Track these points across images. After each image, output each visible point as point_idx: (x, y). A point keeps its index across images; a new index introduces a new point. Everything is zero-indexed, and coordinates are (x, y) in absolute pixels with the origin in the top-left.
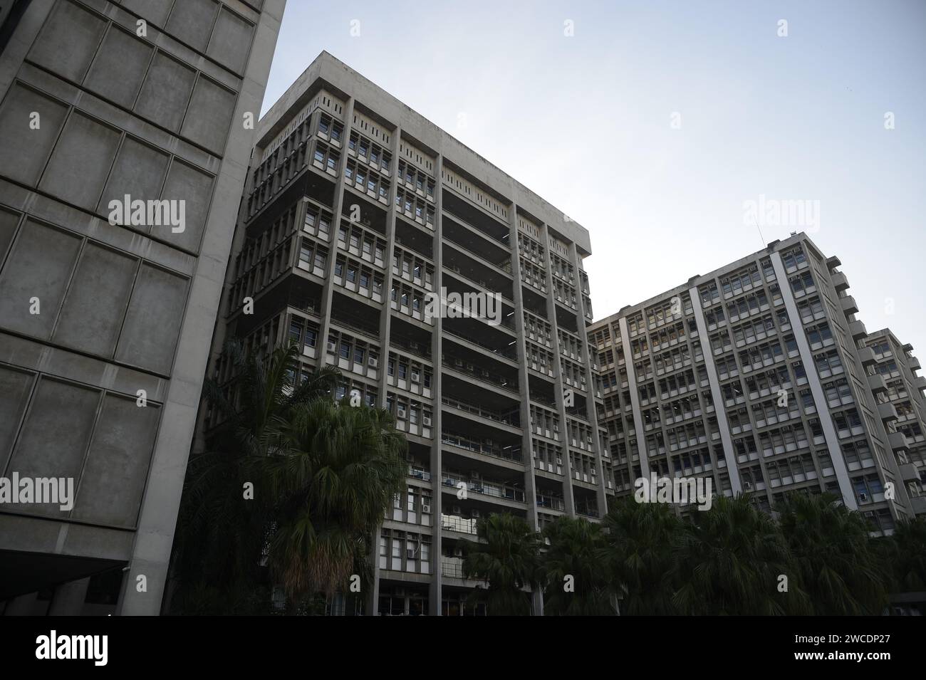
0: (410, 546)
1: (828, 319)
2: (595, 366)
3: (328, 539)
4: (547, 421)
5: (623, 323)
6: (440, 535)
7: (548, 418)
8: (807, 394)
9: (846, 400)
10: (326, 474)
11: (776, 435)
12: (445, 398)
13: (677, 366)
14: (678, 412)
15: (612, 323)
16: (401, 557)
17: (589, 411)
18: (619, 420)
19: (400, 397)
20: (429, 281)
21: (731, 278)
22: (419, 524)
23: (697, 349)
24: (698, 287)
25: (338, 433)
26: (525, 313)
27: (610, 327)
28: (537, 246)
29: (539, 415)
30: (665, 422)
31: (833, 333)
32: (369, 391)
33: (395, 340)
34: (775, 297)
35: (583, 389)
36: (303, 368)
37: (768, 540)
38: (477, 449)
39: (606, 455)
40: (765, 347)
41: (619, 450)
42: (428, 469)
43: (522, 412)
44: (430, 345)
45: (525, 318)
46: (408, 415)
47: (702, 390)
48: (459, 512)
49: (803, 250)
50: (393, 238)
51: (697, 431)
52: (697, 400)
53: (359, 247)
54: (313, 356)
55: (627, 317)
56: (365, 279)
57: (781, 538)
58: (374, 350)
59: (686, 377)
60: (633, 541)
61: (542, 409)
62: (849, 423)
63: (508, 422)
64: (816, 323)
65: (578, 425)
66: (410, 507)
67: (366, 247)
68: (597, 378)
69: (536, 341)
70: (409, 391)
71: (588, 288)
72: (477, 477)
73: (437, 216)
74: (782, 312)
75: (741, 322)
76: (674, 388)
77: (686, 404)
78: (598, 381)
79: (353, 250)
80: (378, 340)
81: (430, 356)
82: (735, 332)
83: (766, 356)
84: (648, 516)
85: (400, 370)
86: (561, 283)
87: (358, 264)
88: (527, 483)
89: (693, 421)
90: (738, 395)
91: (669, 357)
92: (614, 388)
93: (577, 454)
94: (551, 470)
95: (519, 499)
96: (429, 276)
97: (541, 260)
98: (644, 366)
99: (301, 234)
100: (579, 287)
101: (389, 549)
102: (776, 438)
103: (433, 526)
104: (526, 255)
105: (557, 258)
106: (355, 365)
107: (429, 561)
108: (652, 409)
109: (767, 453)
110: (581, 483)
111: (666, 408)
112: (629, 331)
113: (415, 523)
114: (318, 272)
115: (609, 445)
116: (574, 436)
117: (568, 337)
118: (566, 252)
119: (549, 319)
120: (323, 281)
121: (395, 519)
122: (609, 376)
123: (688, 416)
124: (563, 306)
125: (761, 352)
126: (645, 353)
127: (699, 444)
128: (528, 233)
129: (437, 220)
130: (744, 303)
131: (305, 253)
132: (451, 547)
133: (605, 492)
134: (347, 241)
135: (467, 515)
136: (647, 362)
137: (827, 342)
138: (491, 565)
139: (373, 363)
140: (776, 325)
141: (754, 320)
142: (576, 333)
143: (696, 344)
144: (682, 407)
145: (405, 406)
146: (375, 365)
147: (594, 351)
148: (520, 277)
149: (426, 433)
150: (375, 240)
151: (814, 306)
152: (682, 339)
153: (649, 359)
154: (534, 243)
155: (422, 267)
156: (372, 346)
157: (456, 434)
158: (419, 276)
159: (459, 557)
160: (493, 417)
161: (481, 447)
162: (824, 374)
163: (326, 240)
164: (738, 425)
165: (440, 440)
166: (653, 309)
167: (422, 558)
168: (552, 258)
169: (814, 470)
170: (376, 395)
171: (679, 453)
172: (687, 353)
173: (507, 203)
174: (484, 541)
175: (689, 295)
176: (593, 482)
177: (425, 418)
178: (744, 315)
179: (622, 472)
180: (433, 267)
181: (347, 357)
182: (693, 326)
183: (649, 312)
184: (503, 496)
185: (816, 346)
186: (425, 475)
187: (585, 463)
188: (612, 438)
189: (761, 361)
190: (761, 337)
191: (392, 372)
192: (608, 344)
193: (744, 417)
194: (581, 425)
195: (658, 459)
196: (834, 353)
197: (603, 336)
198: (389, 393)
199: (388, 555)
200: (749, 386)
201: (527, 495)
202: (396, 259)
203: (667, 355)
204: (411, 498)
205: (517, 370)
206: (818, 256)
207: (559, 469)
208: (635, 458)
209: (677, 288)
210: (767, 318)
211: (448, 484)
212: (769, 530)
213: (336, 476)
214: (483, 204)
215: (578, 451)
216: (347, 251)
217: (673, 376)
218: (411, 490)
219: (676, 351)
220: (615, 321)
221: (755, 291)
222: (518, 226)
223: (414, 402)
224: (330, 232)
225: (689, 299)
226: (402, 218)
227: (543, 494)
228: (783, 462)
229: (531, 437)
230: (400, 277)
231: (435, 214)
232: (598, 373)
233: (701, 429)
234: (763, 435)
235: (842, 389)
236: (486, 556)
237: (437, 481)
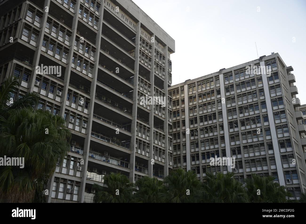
0: (69, 187)
1: (283, 96)
2: (170, 106)
3: (21, 181)
4: (144, 131)
5: (186, 87)
6: (85, 182)
7: (145, 129)
8: (268, 130)
9: (286, 135)
10: (23, 147)
11: (251, 148)
12: (95, 114)
13: (209, 110)
14: (207, 132)
15: (181, 87)
16: (64, 192)
17: (165, 128)
18: (179, 134)
19: (72, 112)
20: (93, 56)
21: (240, 71)
22: (75, 176)
23: (219, 103)
24: (224, 74)
25: (32, 126)
26: (139, 77)
27: (180, 88)
28: (149, 45)
29: (141, 127)
30: (200, 136)
31: (284, 102)
32: (56, 107)
33: (72, 83)
34: (259, 83)
35: (163, 117)
36: (20, 93)
37: (240, 196)
38: (109, 141)
39: (171, 149)
40: (251, 106)
41: (177, 147)
42: (82, 149)
43: (132, 125)
44: (90, 88)
45: (139, 80)
46: (75, 121)
47: (219, 123)
48: (96, 171)
49: (276, 61)
50: (76, 31)
51: (215, 142)
52: (216, 127)
53: (57, 33)
54: (26, 87)
55: (188, 85)
56: (59, 50)
57: (246, 195)
58: (60, 87)
59: (213, 116)
60: (177, 191)
61: (142, 124)
62: (286, 146)
63: (125, 129)
64: (277, 97)
65: (159, 134)
66: (71, 167)
67: (61, 34)
68: (170, 112)
69: (143, 92)
70: (77, 110)
71: (171, 69)
72: (107, 154)
73: (100, 23)
74: (262, 90)
75: (242, 93)
76: (206, 120)
77: (211, 129)
78: (171, 114)
79: (53, 34)
80: (63, 82)
81: (90, 93)
82: (238, 97)
83: (251, 110)
84: (185, 179)
85: (73, 98)
86: (158, 64)
87: (55, 42)
88: (131, 159)
89: (213, 137)
90: (235, 127)
91: (206, 106)
92: (178, 118)
93: (157, 147)
94: (143, 154)
95: (127, 167)
96: (93, 53)
97: (150, 52)
98: (193, 109)
99: (24, 21)
100: (167, 68)
101: (57, 187)
102: (251, 149)
103: (82, 177)
104: (143, 49)
105: (158, 52)
106: (49, 94)
107: (78, 194)
108: (195, 129)
109: (246, 155)
110: (157, 161)
111: (201, 130)
112: (188, 92)
113: (73, 175)
114: (33, 43)
115: (172, 145)
116: (156, 139)
117: (159, 91)
118: (163, 50)
119: (150, 81)
120: (35, 48)
121: (62, 173)
122: (176, 112)
123: (211, 134)
124: (158, 76)
125: (249, 108)
126: (195, 103)
127: (214, 148)
128: (145, 38)
129: (100, 25)
130: (244, 84)
131: (25, 32)
132: (90, 188)
133: (168, 166)
134: (50, 29)
135: (100, 173)
136: (195, 107)
137: (281, 107)
138: (108, 198)
139: (59, 94)
140: (258, 96)
141: (248, 93)
142: (163, 90)
143: (219, 101)
144: (209, 130)
145: (74, 117)
146: (60, 95)
147: (170, 99)
148: (139, 59)
149: (83, 131)
150: (66, 31)
151: (277, 89)
152: (213, 98)
153: (196, 106)
154: (147, 43)
155: (90, 48)
156: (59, 85)
157: (98, 133)
158: (88, 53)
159: (94, 193)
160: (118, 126)
161: (111, 140)
162: (277, 122)
163: (39, 27)
164: (234, 141)
165: (90, 135)
166: (201, 82)
167: (74, 193)
168: (155, 52)
169: (267, 165)
170: (59, 110)
171: (205, 151)
172: (214, 105)
173: (136, 21)
174: (106, 186)
175: (219, 78)
176: (163, 162)
177: (83, 123)
178: (243, 90)
179: (177, 158)
180: (95, 49)
181: (46, 89)
182: (219, 92)
183: (199, 83)
184: (119, 165)
185: (275, 108)
186: (81, 152)
187: (160, 152)
188: (175, 141)
189: (249, 112)
190: (250, 101)
191: (69, 99)
192: (178, 97)
193: (237, 138)
194: (160, 134)
195: (195, 153)
196: (283, 112)
197: (176, 92)
198: (66, 110)
199: (57, 191)
200: (241, 124)
201: (130, 165)
202: (76, 42)
203: (205, 105)
204: (72, 163)
205: (132, 105)
206: (283, 65)
207: (147, 154)
208: (184, 152)
209: (214, 73)
210: (254, 92)
211: (92, 157)
212: (240, 191)
213: (29, 148)
214: (124, 20)
215: (157, 146)
216: (50, 34)
217: (206, 115)
218: (72, 159)
219: (209, 104)
220: (182, 86)
221: (250, 79)
222: (140, 33)
223: (79, 115)
224: (41, 23)
225: (219, 79)
226: (81, 21)
227: (139, 165)
228: (253, 161)
229: (136, 137)
230: (78, 51)
231: (99, 22)
232: (171, 110)
233: (216, 141)
234: (245, 147)
235: (285, 129)
236: (107, 193)
237: (86, 155)
